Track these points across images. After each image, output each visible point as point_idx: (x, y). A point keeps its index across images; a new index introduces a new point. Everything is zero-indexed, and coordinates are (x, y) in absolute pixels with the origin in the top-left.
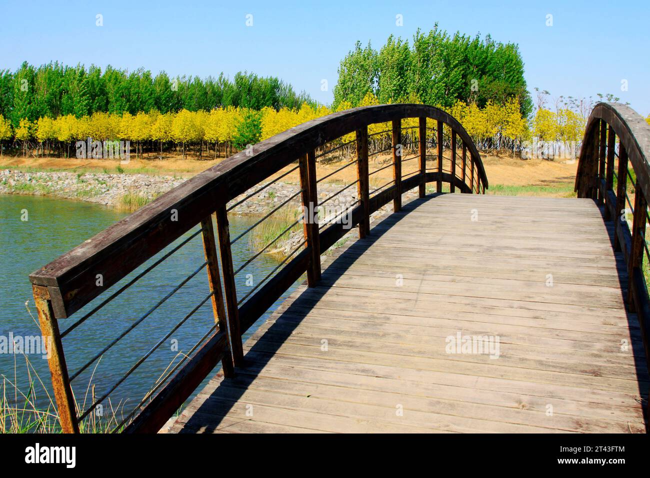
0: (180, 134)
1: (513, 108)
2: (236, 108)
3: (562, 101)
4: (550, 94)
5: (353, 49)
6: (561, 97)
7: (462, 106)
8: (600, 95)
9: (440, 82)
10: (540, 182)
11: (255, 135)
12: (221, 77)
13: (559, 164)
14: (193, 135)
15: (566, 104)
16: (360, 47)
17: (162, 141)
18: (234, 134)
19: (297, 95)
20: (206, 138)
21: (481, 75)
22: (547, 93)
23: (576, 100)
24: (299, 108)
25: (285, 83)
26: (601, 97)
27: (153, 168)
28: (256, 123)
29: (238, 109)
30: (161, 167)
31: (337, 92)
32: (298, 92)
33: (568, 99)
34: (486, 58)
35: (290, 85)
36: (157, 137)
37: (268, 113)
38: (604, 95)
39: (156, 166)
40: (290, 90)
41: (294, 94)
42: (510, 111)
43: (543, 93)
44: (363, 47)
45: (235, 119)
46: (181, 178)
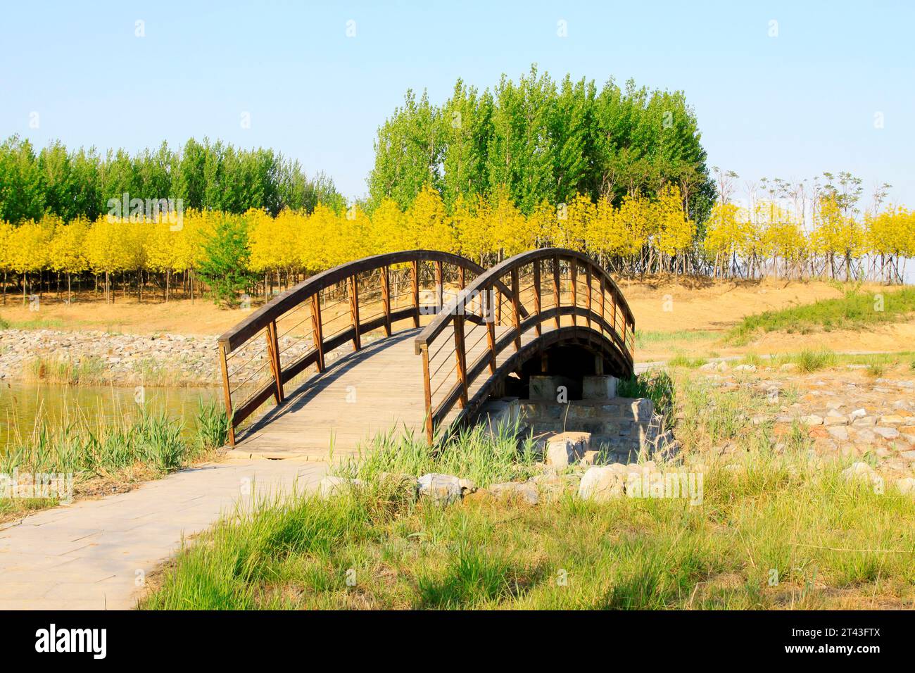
0: (102, 258)
1: (672, 204)
2: (200, 211)
3: (764, 188)
4: (738, 177)
5: (402, 103)
6: (764, 180)
7: (584, 203)
8: (827, 174)
9: (544, 162)
10: (710, 326)
11: (236, 259)
12: (165, 149)
13: (754, 295)
14: (125, 261)
15: (772, 191)
16: (414, 100)
17: (69, 271)
18: (199, 257)
19: (309, 180)
20: (150, 265)
21: (618, 148)
22: (733, 175)
23: (788, 185)
24: (310, 210)
25: (286, 158)
26: (831, 178)
27: (57, 319)
28: (236, 238)
29: (204, 213)
30: (69, 318)
31: (374, 182)
32: (311, 174)
33: (775, 183)
34: (628, 118)
35: (297, 163)
36: (61, 265)
37: (257, 218)
38: (836, 174)
39: (60, 316)
40: (296, 172)
41: (303, 179)
42: (666, 208)
43: (727, 175)
44: (417, 101)
45: (201, 233)
46: (121, 334)
